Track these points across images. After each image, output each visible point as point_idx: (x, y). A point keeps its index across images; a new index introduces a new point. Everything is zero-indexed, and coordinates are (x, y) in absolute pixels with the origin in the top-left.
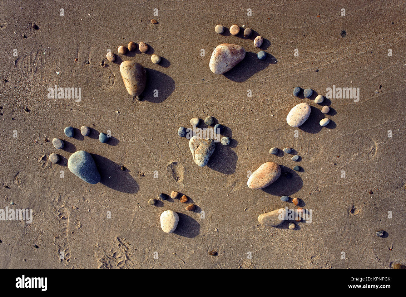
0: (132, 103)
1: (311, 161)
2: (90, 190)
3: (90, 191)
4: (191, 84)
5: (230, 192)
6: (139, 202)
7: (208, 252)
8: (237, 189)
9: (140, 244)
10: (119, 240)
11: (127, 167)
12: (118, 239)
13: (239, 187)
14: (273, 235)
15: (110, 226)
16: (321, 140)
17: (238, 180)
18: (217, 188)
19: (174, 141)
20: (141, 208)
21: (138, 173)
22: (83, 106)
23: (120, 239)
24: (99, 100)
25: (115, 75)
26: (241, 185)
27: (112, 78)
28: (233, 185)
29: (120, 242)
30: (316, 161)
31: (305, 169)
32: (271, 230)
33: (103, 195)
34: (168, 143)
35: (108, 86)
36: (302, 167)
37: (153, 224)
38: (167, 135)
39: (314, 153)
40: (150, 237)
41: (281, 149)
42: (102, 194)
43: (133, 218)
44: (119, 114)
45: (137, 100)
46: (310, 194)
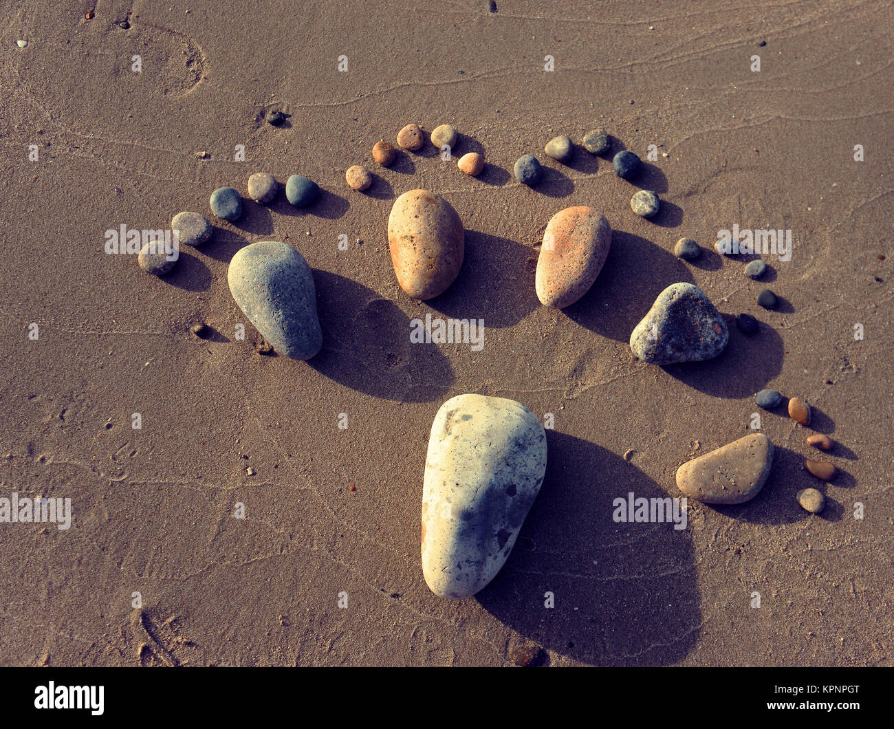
0: (251, 132)
1: (805, 276)
2: (64, 412)
3: (62, 417)
4: (427, 83)
5: (569, 393)
6: (247, 454)
7: (510, 649)
8: (590, 383)
9: (234, 639)
10: (146, 628)
11: (215, 327)
12: (144, 623)
13: (597, 376)
14: (739, 552)
15: (120, 564)
16: (818, 213)
17: (589, 352)
18: (523, 384)
19: (378, 238)
20: (254, 474)
21: (255, 344)
22: (90, 136)
23: (154, 620)
24: (147, 119)
25: (204, 59)
26: (600, 368)
27: (194, 66)
28: (578, 371)
29: (151, 634)
30: (819, 275)
31: (791, 302)
32: (728, 530)
33: (111, 430)
34: (361, 243)
35: (181, 85)
36: (784, 297)
37: (295, 541)
38: (357, 221)
39: (808, 253)
40: (280, 599)
41: (708, 248)
42: (109, 426)
43: (219, 519)
44: (208, 160)
45: (267, 125)
46: (829, 383)
